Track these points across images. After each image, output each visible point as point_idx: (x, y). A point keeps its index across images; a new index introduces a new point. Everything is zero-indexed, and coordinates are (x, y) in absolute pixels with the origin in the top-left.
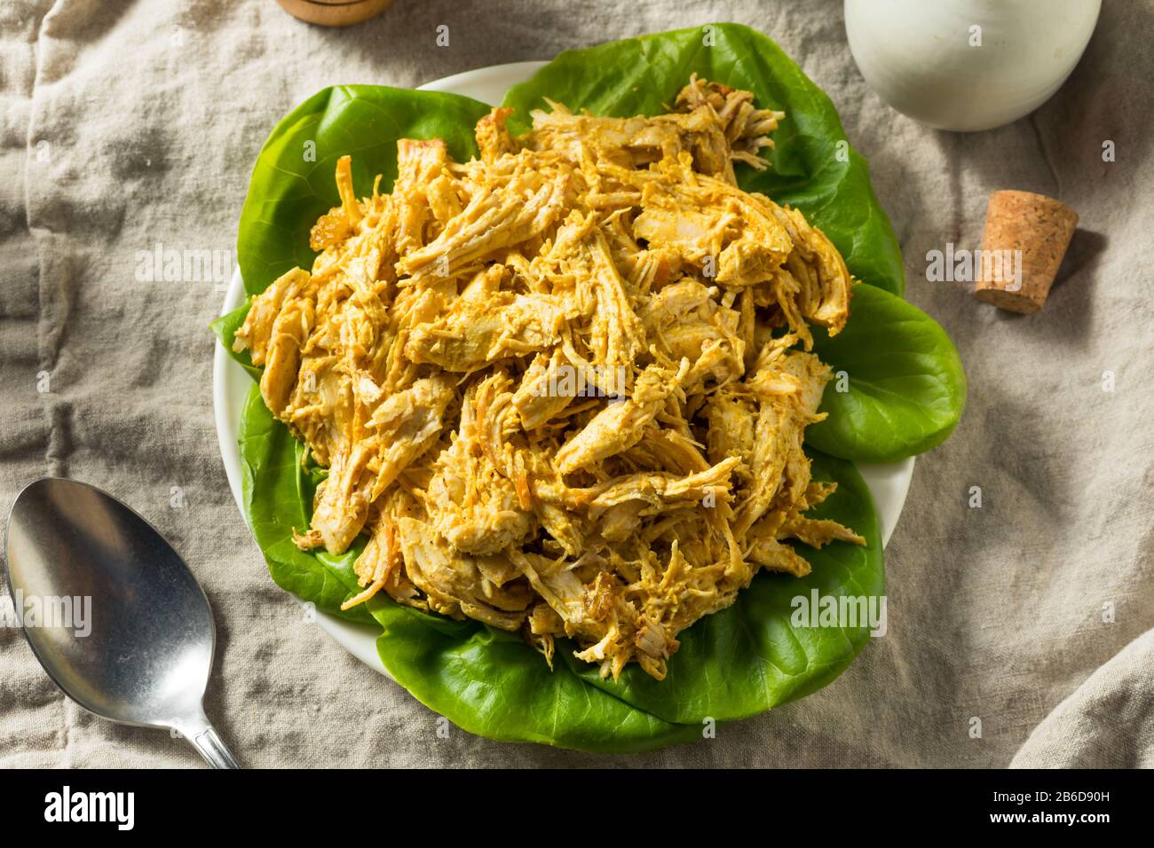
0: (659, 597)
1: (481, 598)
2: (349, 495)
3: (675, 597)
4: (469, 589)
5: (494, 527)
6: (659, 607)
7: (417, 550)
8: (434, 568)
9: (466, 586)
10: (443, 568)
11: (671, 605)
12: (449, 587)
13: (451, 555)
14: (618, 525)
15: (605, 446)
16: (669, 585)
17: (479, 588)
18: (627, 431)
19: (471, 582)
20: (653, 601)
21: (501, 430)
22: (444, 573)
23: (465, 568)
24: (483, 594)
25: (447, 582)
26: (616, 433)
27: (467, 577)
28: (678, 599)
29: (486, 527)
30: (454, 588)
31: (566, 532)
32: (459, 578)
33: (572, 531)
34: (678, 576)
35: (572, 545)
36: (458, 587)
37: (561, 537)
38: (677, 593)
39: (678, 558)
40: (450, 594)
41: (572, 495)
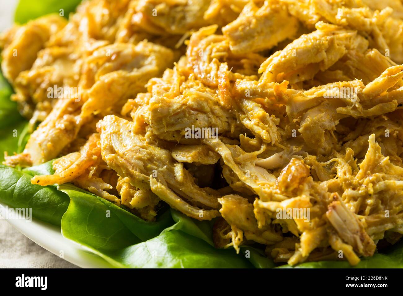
0: (354, 189)
1: (172, 182)
2: (61, 117)
3: (371, 185)
4: (160, 169)
5: (190, 102)
6: (354, 199)
7: (115, 136)
8: (129, 147)
9: (158, 167)
10: (138, 147)
11: (367, 196)
12: (141, 163)
13: (147, 140)
14: (315, 118)
15: (306, 47)
16: (365, 175)
17: (171, 172)
18: (329, 38)
19: (164, 164)
20: (348, 192)
21: (211, 54)
22: (137, 151)
23: (159, 153)
24: (175, 177)
25: (140, 159)
26: (318, 38)
27: (159, 159)
28: (374, 190)
29: (182, 102)
30: (145, 166)
31: (263, 120)
32: (151, 159)
33: (269, 118)
34: (374, 167)
35: (268, 131)
36: (149, 166)
37: (257, 125)
38: (374, 183)
39: (376, 150)
40: (141, 172)
41: (270, 87)
